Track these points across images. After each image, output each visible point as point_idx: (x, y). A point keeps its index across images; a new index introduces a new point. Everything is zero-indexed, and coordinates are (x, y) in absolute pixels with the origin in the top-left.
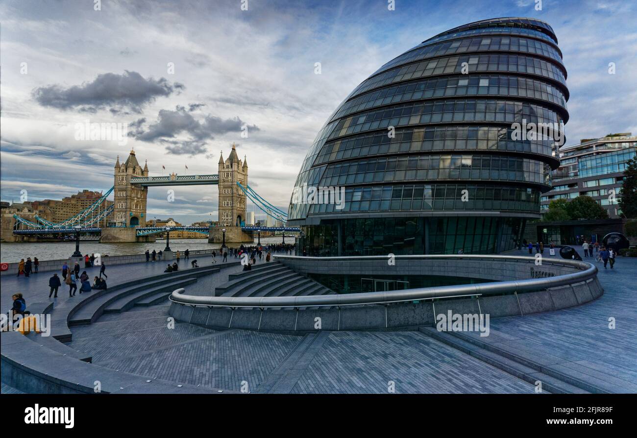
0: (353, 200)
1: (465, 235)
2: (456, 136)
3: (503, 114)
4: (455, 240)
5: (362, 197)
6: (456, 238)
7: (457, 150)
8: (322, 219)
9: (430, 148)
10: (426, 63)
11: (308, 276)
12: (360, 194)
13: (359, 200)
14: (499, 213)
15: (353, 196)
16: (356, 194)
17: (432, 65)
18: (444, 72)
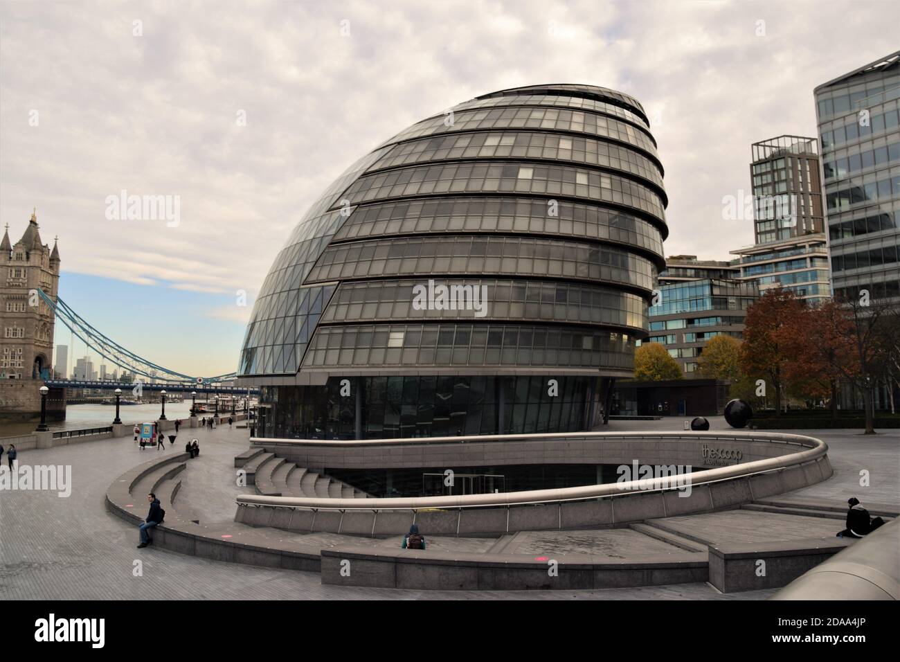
0: (389, 346)
1: (540, 403)
2: (549, 254)
3: (583, 225)
4: (539, 411)
5: (406, 340)
6: (540, 407)
7: (550, 276)
8: (331, 375)
9: (513, 271)
10: (483, 135)
11: (325, 473)
12: (401, 335)
13: (401, 345)
14: (597, 371)
15: (388, 339)
16: (393, 335)
17: (492, 141)
18: (496, 155)
